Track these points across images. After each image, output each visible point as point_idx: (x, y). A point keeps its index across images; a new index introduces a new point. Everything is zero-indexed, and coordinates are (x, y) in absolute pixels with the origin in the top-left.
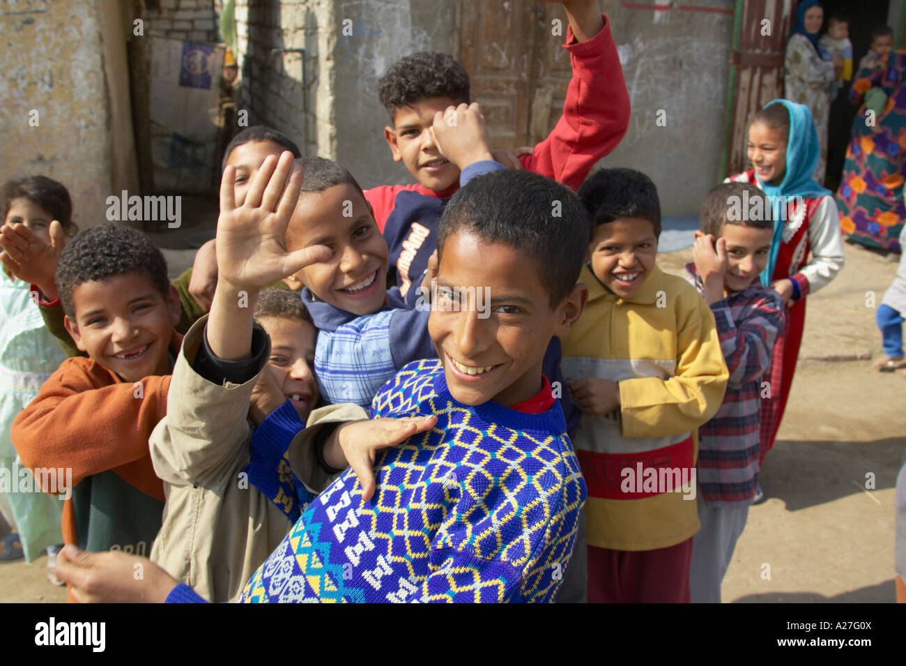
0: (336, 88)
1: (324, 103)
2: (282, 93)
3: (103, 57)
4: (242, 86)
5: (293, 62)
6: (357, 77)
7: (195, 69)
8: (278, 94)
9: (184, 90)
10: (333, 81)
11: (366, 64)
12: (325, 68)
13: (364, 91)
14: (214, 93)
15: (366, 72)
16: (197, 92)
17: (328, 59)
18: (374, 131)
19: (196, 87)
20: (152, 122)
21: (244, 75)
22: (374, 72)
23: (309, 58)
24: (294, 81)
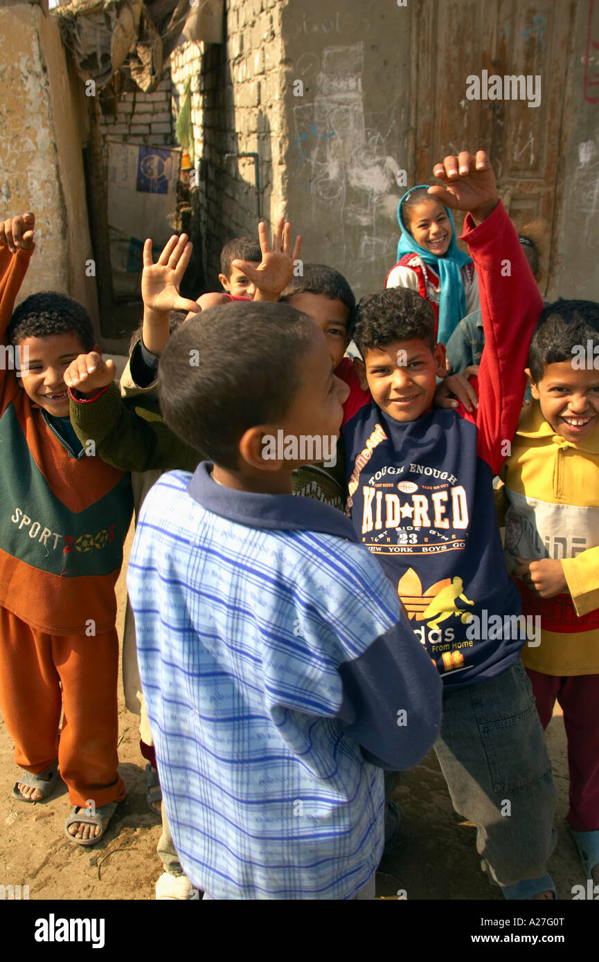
0: (289, 193)
1: (277, 208)
2: (237, 197)
3: (57, 166)
4: (198, 190)
5: (246, 166)
6: (310, 181)
7: (152, 173)
8: (233, 198)
9: (141, 195)
10: (286, 186)
11: (319, 168)
12: (278, 171)
13: (318, 195)
14: (171, 197)
15: (319, 176)
16: (154, 197)
17: (281, 163)
18: (328, 235)
19: (153, 192)
20: (110, 227)
21: (201, 179)
22: (327, 175)
23: (261, 162)
24: (248, 185)
